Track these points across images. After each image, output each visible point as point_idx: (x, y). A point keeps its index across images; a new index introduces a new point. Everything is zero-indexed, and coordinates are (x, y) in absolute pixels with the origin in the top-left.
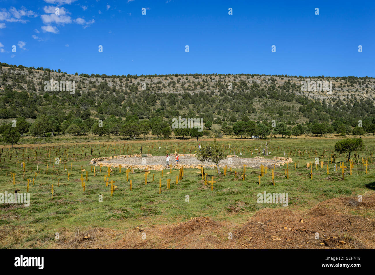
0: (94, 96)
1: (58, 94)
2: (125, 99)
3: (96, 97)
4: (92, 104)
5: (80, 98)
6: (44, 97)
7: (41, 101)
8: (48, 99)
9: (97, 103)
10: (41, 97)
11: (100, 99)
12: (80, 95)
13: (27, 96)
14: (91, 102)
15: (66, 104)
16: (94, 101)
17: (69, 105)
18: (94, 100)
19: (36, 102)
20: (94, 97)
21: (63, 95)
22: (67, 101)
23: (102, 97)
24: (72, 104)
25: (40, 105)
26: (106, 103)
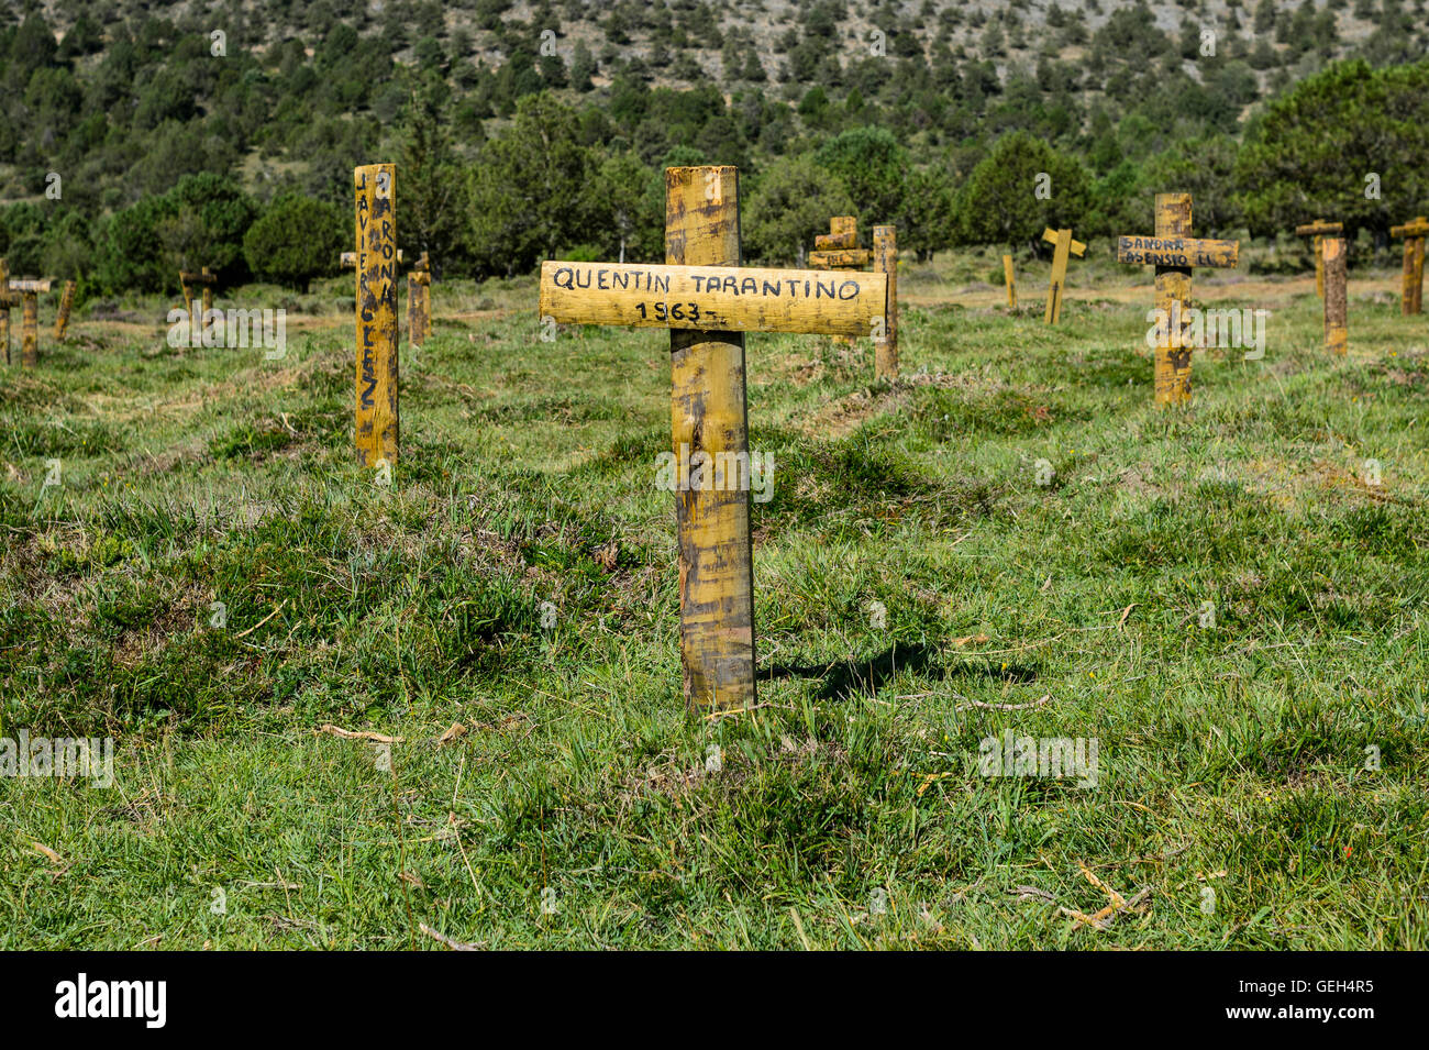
0: (1076, 89)
1: (874, 92)
2: (1255, 97)
3: (1089, 94)
4: (1060, 133)
5: (995, 102)
6: (803, 111)
7: (785, 133)
8: (821, 116)
9: (1088, 124)
10: (784, 111)
11: (1109, 104)
12: (997, 91)
13: (716, 106)
14: (1052, 119)
15: (912, 139)
16: (1072, 115)
17: (934, 142)
18: (1072, 108)
19: (757, 134)
20: (1073, 96)
21: (903, 94)
22: (922, 121)
23: (1117, 90)
24: (947, 135)
25: (779, 150)
26: (1142, 119)
